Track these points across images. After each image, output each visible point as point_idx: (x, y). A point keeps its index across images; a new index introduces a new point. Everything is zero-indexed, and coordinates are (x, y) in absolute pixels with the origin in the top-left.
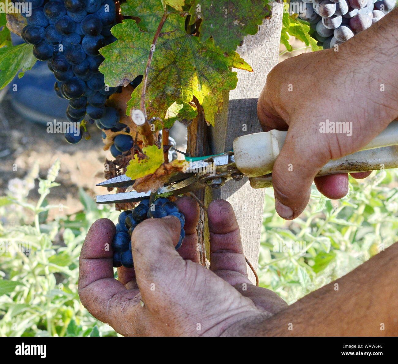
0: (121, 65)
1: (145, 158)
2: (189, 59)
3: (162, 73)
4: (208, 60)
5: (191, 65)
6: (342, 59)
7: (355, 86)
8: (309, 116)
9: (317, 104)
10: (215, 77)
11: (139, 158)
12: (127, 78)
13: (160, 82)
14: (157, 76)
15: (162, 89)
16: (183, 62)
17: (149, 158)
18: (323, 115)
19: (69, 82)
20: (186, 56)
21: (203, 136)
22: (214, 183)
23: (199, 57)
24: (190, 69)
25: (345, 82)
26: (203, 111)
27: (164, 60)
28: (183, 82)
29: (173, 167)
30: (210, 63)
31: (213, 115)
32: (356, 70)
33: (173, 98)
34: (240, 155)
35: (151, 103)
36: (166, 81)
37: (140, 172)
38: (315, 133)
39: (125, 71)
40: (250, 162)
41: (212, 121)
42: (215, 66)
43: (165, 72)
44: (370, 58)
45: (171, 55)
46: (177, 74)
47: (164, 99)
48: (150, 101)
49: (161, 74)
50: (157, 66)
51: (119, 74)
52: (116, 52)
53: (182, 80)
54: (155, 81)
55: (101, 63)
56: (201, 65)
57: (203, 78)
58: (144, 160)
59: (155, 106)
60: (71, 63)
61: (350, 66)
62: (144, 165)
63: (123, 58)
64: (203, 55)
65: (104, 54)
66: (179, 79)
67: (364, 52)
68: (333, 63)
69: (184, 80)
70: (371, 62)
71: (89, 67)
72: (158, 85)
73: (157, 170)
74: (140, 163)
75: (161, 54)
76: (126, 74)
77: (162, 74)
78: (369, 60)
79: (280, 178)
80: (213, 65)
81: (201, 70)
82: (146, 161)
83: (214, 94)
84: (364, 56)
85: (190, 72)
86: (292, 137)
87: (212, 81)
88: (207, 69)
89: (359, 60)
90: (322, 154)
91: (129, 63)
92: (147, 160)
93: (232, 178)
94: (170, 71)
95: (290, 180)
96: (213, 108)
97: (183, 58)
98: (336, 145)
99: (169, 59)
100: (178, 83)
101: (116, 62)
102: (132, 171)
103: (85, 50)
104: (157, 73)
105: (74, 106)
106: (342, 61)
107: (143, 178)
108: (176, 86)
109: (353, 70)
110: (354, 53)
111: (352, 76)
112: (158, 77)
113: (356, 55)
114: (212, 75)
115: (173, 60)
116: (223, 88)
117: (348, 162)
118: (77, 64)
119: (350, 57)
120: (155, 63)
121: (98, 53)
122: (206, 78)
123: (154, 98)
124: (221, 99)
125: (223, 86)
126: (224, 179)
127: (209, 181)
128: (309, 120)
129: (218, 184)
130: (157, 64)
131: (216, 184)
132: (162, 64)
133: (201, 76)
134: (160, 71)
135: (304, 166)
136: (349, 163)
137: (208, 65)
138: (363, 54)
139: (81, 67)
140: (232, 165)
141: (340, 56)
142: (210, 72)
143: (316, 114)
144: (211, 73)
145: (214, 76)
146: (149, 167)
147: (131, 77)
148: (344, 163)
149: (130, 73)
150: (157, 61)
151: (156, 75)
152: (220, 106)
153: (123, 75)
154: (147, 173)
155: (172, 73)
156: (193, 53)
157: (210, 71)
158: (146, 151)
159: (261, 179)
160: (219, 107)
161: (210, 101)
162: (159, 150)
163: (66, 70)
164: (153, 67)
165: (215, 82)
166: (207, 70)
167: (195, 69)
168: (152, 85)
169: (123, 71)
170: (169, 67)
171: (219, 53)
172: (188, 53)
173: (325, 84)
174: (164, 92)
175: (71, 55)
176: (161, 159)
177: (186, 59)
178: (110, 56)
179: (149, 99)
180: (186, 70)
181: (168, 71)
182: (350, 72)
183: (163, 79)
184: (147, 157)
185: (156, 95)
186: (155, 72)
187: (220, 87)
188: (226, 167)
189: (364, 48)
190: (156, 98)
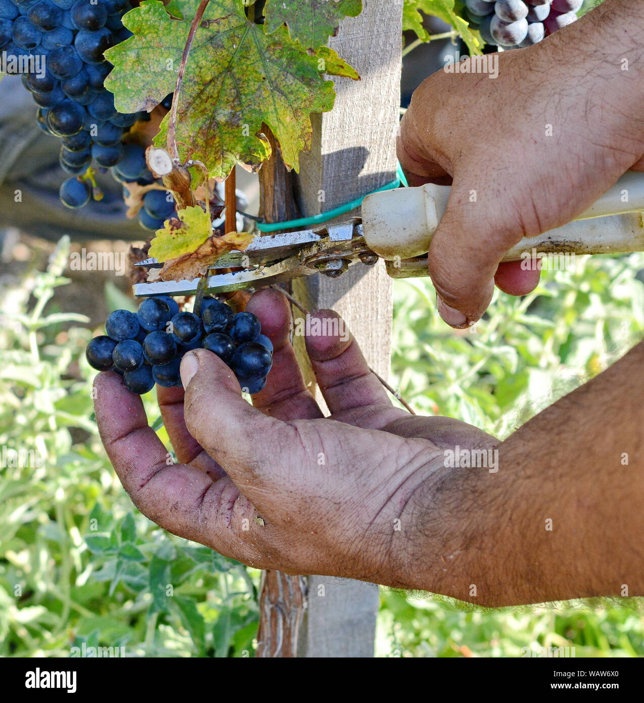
0: (141, 77)
1: (182, 226)
2: (252, 62)
3: (210, 86)
4: (285, 64)
5: (256, 72)
6: (538, 71)
7: (563, 118)
8: (487, 168)
9: (499, 147)
10: (297, 91)
11: (171, 227)
12: (152, 98)
13: (206, 102)
14: (202, 92)
15: (210, 114)
16: (244, 67)
17: (189, 227)
18: (509, 167)
19: (57, 109)
20: (248, 59)
21: (284, 188)
22: (330, 268)
23: (269, 58)
24: (256, 79)
25: (545, 111)
26: (279, 146)
27: (213, 66)
28: (244, 101)
29: (226, 244)
30: (288, 68)
31: (297, 155)
32: (563, 90)
33: (228, 127)
34: (373, 225)
35: (193, 137)
36: (217, 100)
37: (173, 250)
38: (497, 196)
39: (148, 87)
40: (389, 237)
41: (295, 164)
42: (296, 73)
43: (214, 85)
44: (586, 71)
45: (223, 56)
46: (234, 89)
47: (214, 130)
48: (190, 134)
49: (208, 89)
50: (201, 76)
51: (138, 92)
52: (132, 55)
53: (243, 97)
54: (198, 101)
55: (108, 74)
56: (274, 71)
57: (278, 93)
58: (179, 231)
59: (200, 141)
60: (59, 77)
61: (554, 83)
62: (180, 239)
63: (144, 65)
64: (277, 55)
65: (112, 59)
66: (237, 96)
67: (577, 60)
68: (524, 79)
69: (246, 97)
70: (588, 77)
71: (88, 83)
72: (203, 107)
73: (199, 248)
74: (174, 235)
75: (206, 56)
76: (150, 91)
77: (210, 89)
78: (584, 73)
79: (441, 267)
80: (293, 71)
81: (273, 79)
82: (183, 232)
83: (297, 120)
84: (577, 66)
85: (256, 83)
86: (459, 202)
87: (292, 97)
88: (283, 78)
89: (568, 73)
90: (510, 230)
91: (154, 72)
92: (185, 231)
93: (359, 260)
94: (223, 83)
95: (458, 271)
96: (295, 142)
97: (243, 61)
98: (532, 215)
99: (219, 64)
100: (236, 103)
101: (133, 71)
102: (159, 249)
103: (80, 55)
104: (202, 88)
105: (71, 147)
106: (540, 75)
107: (177, 260)
108: (232, 108)
109: (558, 90)
110: (560, 61)
111: (557, 101)
112: (202, 94)
113: (564, 64)
114: (292, 87)
115: (226, 66)
116: (311, 109)
117: (550, 240)
118: (69, 78)
119: (552, 67)
120: (197, 70)
121: (103, 58)
122: (282, 93)
123: (197, 129)
124: (309, 127)
125: (312, 106)
126: (346, 261)
127: (321, 265)
128: (486, 175)
129: (335, 270)
130: (200, 72)
131: (332, 271)
132: (209, 73)
133: (274, 89)
134: (207, 84)
135: (480, 250)
136: (552, 242)
137: (284, 70)
138: (575, 64)
139: (75, 84)
140: (359, 240)
141: (536, 66)
142: (289, 83)
143: (498, 165)
144: (291, 84)
145: (296, 88)
146: (186, 242)
147: (159, 95)
148: (543, 242)
149: (156, 89)
150: (201, 68)
151: (199, 91)
152: (308, 139)
153: (144, 93)
154: (183, 252)
155: (226, 87)
156: (260, 52)
157: (289, 80)
158: (184, 216)
159: (408, 264)
160: (305, 142)
161: (291, 130)
162: (205, 215)
163: (51, 89)
164: (194, 78)
165: (298, 98)
166: (284, 80)
167: (264, 78)
168: (194, 108)
169: (144, 86)
170: (221, 76)
171: (302, 51)
172: (251, 52)
173: (512, 114)
174: (213, 118)
175: (58, 64)
176: (207, 230)
177: (249, 63)
178: (122, 62)
179: (189, 130)
180: (249, 80)
181: (218, 83)
182: (554, 95)
183: (212, 97)
184: (184, 225)
185: (200, 123)
186: (197, 87)
187: (306, 107)
188: (349, 242)
189: (576, 53)
190: (200, 128)
